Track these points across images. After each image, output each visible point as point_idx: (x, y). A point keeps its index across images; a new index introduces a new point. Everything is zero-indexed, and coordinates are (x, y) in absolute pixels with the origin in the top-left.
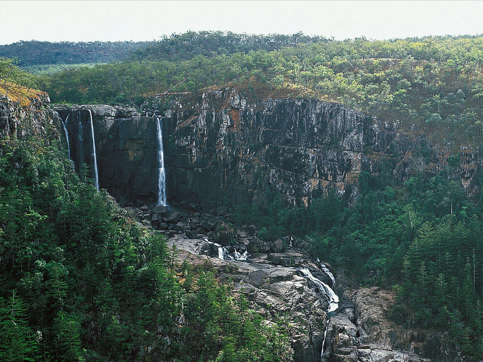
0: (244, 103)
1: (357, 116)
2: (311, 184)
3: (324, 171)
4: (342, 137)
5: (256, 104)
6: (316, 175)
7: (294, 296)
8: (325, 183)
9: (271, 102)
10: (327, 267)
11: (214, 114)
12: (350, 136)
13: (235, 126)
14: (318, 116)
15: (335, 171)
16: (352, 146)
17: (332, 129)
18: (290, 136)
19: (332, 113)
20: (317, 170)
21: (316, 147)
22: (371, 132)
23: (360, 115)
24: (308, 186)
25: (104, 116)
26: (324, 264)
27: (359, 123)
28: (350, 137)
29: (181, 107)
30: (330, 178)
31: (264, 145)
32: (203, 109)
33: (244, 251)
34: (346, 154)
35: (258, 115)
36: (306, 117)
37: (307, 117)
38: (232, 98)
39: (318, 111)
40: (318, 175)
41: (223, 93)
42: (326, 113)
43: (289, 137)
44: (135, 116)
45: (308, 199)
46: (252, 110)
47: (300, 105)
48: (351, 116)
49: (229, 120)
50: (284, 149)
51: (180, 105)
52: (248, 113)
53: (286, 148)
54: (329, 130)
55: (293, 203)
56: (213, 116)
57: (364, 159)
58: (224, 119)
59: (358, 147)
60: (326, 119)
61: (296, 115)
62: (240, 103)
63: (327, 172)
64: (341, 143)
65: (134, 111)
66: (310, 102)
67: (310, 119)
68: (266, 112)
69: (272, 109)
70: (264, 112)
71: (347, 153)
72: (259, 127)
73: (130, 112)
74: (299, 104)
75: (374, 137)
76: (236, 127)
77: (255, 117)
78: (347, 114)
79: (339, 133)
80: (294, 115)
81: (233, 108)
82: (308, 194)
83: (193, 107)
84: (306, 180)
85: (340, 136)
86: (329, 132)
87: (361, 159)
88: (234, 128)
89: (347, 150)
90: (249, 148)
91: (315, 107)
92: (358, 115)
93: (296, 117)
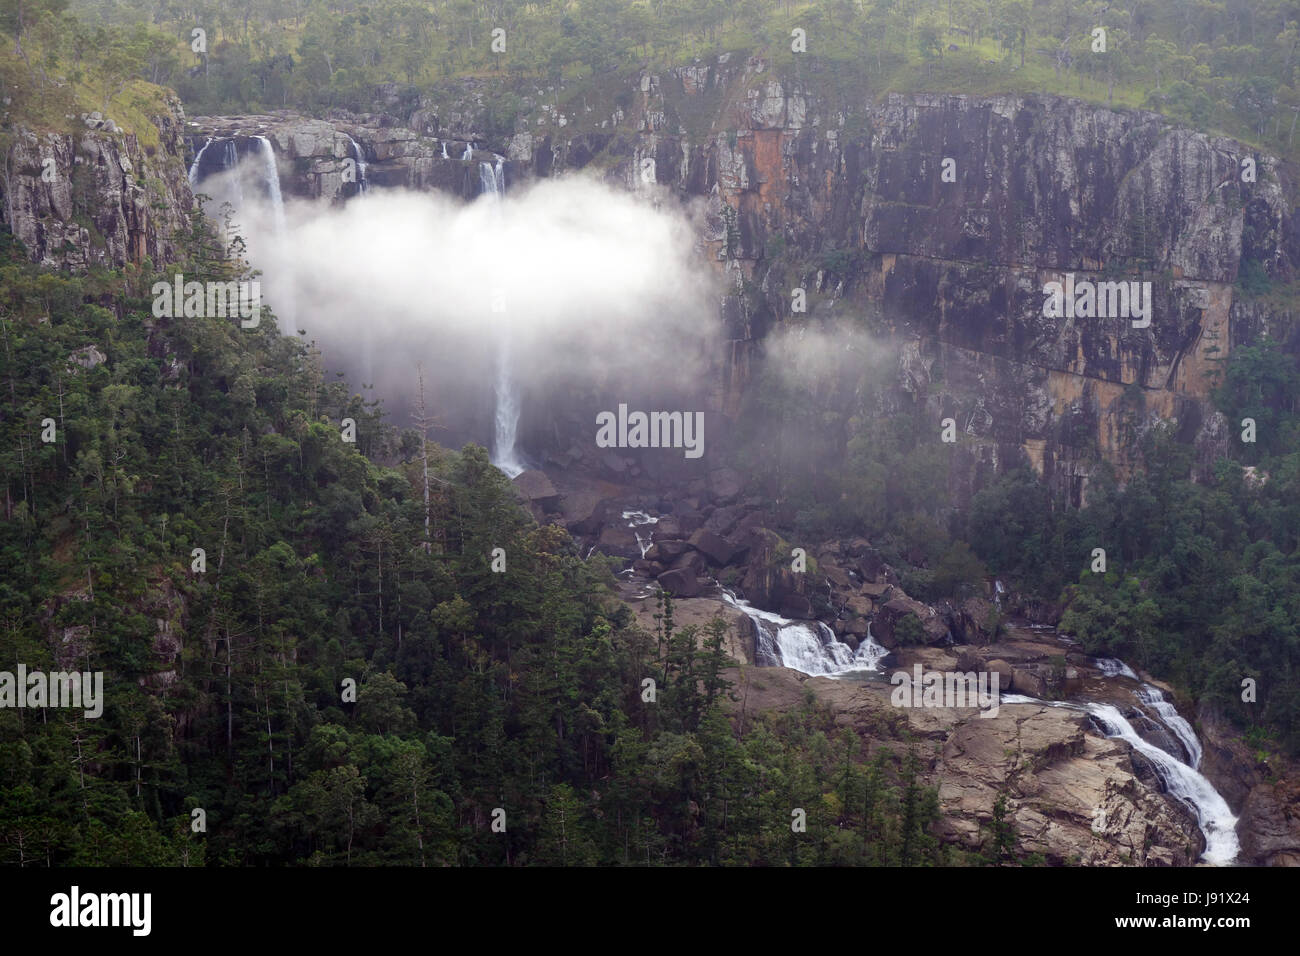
0: (798, 112)
1: (1219, 156)
2: (1055, 395)
3: (1107, 351)
4: (1170, 232)
5: (845, 111)
6: (1076, 365)
7: (1128, 822)
8: (1106, 394)
9: (900, 109)
10: (1168, 698)
11: (685, 146)
12: (1197, 229)
13: (764, 190)
14: (1080, 156)
15: (1147, 353)
16: (1203, 262)
17: (1133, 205)
18: (979, 227)
19: (1129, 146)
20: (1080, 349)
21: (1074, 267)
22: (1258, 211)
23: (1228, 153)
24: (1047, 403)
25: (314, 157)
26: (1156, 687)
27: (1226, 183)
28: (1199, 233)
29: (563, 122)
30: (1129, 376)
31: (877, 257)
32: (648, 131)
33: (861, 638)
34: (1181, 291)
35: (852, 151)
36: (1035, 161)
37: (1040, 162)
38: (757, 94)
39: (1081, 141)
40: (1082, 366)
41: (710, 75)
42: (1110, 148)
43: (973, 232)
44: (413, 159)
45: (1046, 448)
46: (831, 135)
47: (1011, 118)
48: (1199, 156)
49: (744, 169)
50: (953, 272)
51: (558, 118)
52: (815, 146)
53: (964, 269)
54: (1124, 207)
55: (990, 463)
56: (683, 153)
57: (1240, 308)
58: (724, 165)
59: (1228, 265)
60: (1111, 169)
61: (998, 152)
62: (785, 111)
63: (1118, 352)
64: (1165, 253)
65: (411, 141)
66: (1048, 108)
67: (1050, 167)
68: (884, 142)
69: (905, 132)
70: (873, 144)
71: (1186, 289)
72: (857, 195)
73: (394, 141)
74: (1009, 114)
75: (1270, 229)
76: (769, 194)
77: (843, 161)
78: (1184, 149)
79: (1158, 219)
80: (991, 155)
81: (758, 127)
82: (1045, 433)
83: (604, 123)
84: (1039, 381)
85: (1164, 228)
86: (1123, 215)
87: (1232, 307)
88: (760, 196)
89: (1188, 279)
90: (822, 267)
91: (1069, 127)
92: (1224, 154)
93: (999, 163)
